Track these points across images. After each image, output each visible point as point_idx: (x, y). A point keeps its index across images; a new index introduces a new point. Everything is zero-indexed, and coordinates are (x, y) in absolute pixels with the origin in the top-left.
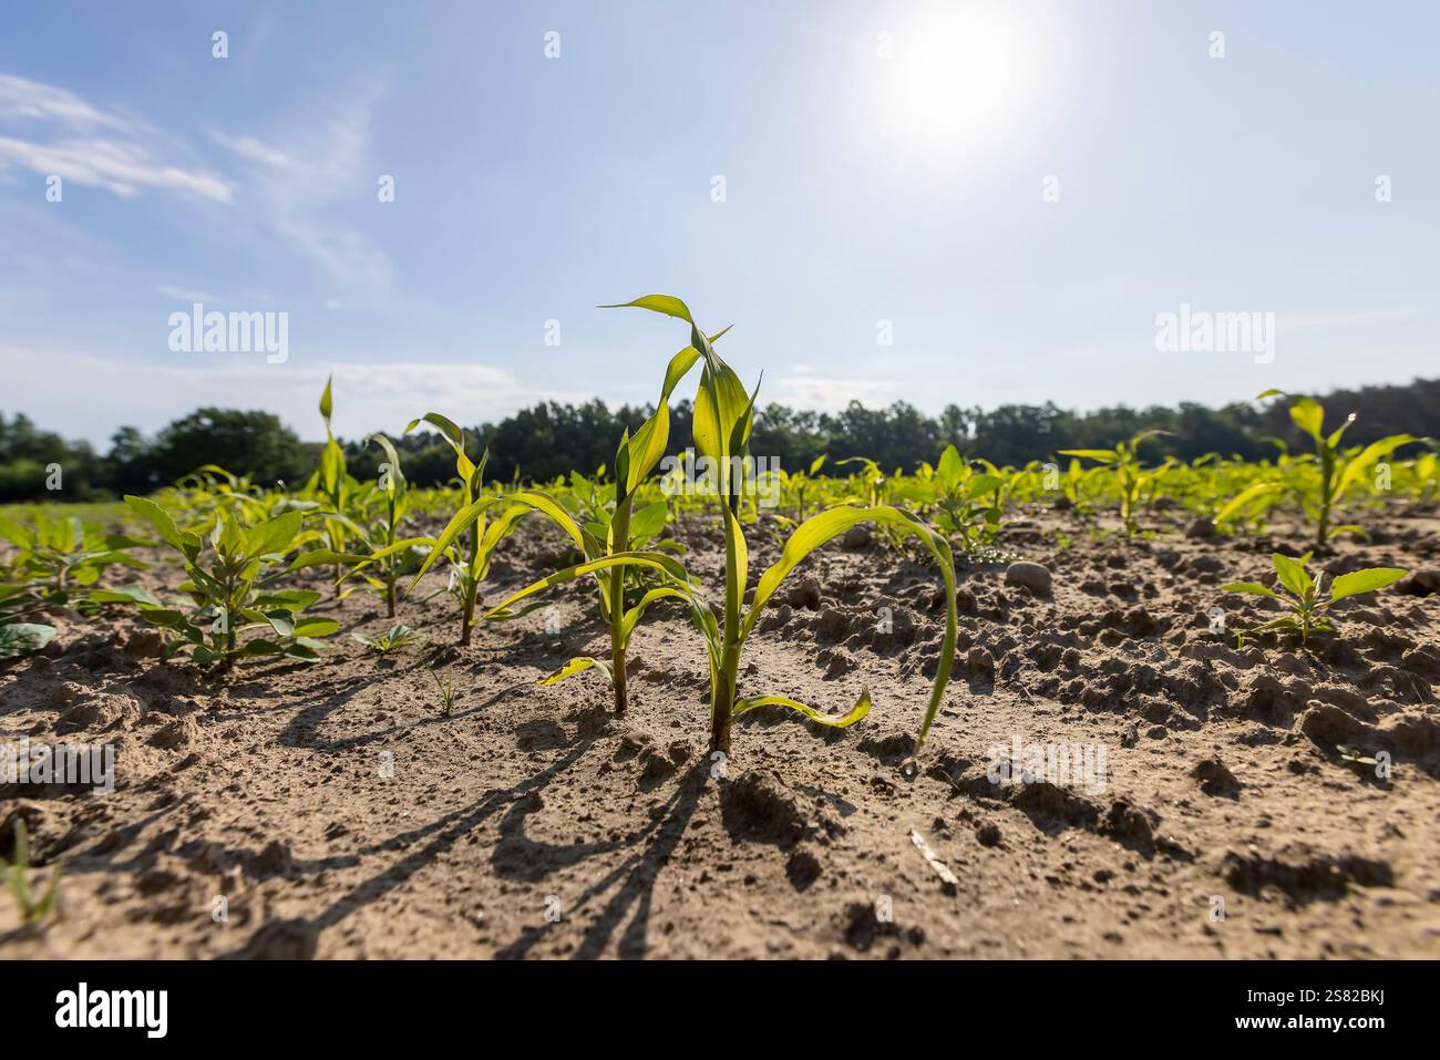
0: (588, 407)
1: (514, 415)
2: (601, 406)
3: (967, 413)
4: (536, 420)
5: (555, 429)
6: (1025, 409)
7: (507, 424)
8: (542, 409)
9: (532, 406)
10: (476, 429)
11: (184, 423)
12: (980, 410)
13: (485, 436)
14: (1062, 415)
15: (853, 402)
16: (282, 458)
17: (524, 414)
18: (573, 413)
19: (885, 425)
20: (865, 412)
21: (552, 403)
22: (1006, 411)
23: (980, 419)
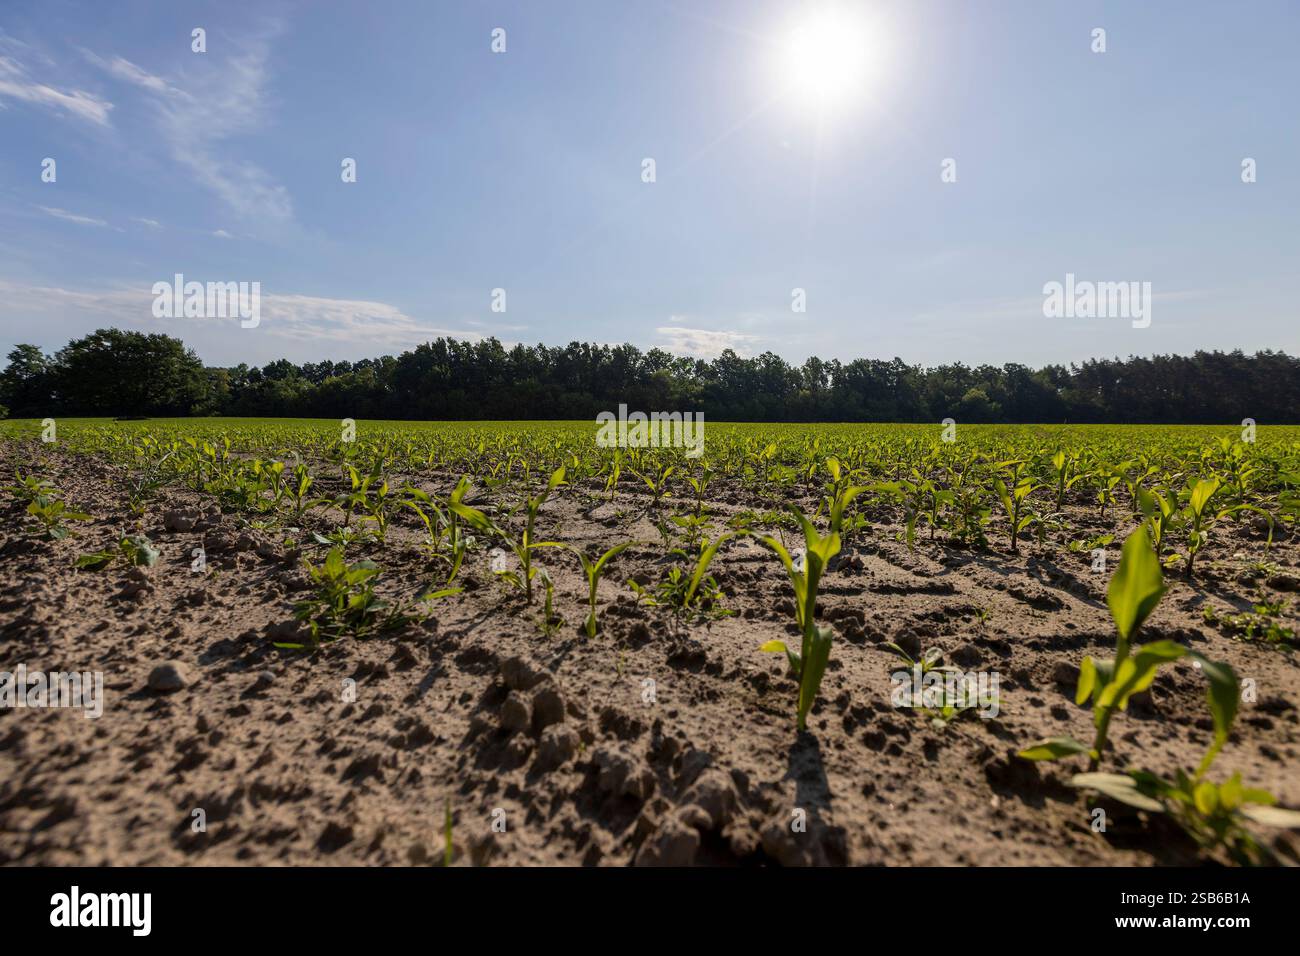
0: (484, 345)
1: (413, 350)
2: (496, 344)
3: (827, 365)
4: (434, 355)
5: (452, 365)
6: (877, 364)
7: (406, 358)
8: (440, 345)
9: (432, 340)
10: (376, 361)
11: (83, 344)
12: (839, 364)
13: (385, 369)
14: (908, 370)
15: (727, 351)
16: (184, 381)
17: (422, 349)
18: (470, 351)
19: (754, 374)
20: (738, 361)
21: (449, 340)
22: (860, 365)
23: (837, 370)
